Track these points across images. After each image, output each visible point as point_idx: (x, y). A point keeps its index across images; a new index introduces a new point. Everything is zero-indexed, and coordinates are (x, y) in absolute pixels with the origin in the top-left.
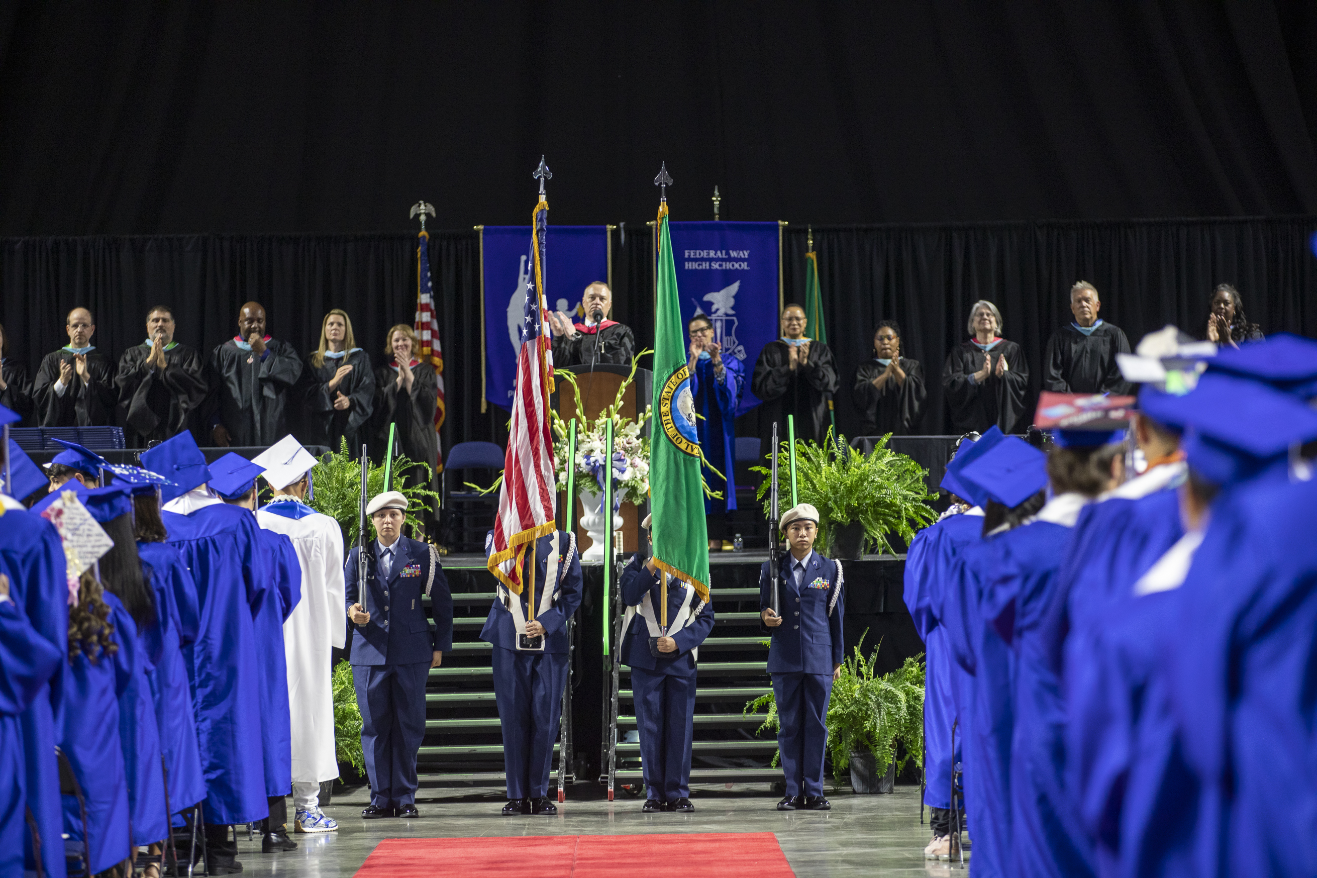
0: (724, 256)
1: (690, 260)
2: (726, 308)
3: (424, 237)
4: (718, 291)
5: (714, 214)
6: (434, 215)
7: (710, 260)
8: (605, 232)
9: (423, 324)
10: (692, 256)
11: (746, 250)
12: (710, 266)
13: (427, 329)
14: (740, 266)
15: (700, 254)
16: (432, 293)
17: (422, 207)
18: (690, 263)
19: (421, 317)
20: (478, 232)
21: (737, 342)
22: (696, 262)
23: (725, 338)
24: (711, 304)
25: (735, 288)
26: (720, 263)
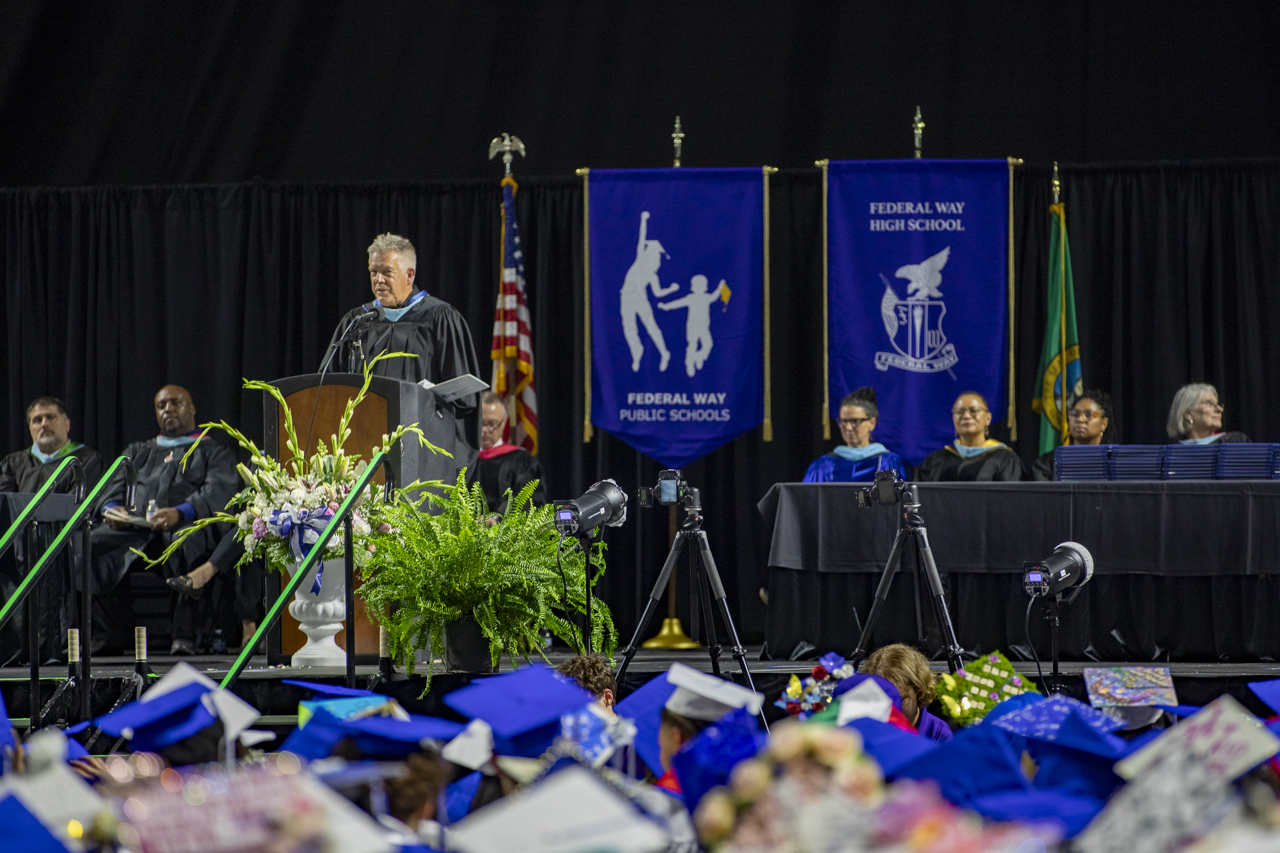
0: (927, 211)
1: (877, 216)
2: (930, 289)
3: (509, 187)
4: (918, 262)
5: (913, 148)
6: (523, 153)
7: (907, 217)
8: (760, 176)
9: (506, 312)
10: (880, 211)
11: (960, 202)
12: (906, 225)
13: (512, 319)
14: (951, 225)
15: (892, 208)
16: (521, 268)
17: (507, 142)
18: (878, 222)
19: (504, 302)
20: (581, 178)
21: (945, 339)
22: (886, 220)
23: (928, 333)
24: (906, 282)
25: (942, 258)
26: (922, 221)
